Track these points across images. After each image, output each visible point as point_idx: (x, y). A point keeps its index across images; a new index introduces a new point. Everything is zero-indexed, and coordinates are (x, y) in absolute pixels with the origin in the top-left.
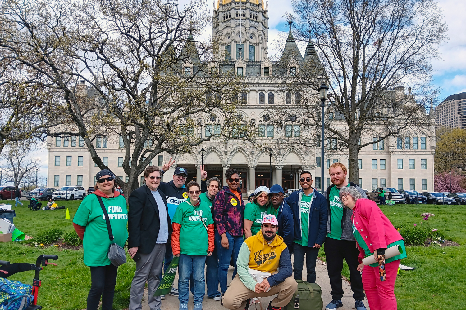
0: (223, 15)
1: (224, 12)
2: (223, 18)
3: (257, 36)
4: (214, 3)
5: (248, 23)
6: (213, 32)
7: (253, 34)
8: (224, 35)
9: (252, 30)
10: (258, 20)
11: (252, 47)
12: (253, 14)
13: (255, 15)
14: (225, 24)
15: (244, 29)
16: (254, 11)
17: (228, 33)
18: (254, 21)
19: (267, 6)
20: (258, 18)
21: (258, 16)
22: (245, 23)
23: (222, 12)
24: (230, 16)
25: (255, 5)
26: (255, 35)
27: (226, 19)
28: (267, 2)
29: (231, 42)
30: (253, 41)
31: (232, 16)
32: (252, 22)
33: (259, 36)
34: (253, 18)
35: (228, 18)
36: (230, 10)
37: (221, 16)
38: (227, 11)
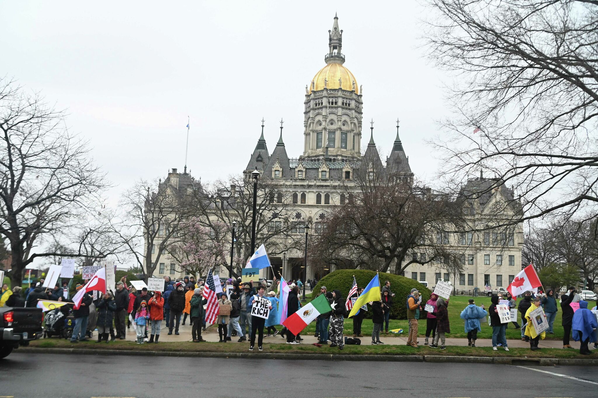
0: (315, 102)
1: (316, 99)
2: (315, 105)
3: (349, 123)
4: (307, 88)
5: (340, 111)
6: (305, 117)
7: (345, 121)
8: (315, 122)
9: (344, 118)
10: (350, 107)
11: (344, 134)
12: (345, 102)
13: (348, 102)
14: (317, 111)
15: (336, 117)
16: (347, 99)
17: (319, 121)
18: (347, 109)
19: (361, 90)
20: (350, 105)
21: (351, 103)
22: (336, 111)
23: (314, 99)
24: (322, 103)
25: (348, 91)
26: (347, 122)
27: (318, 107)
28: (361, 87)
29: (322, 130)
30: (345, 128)
31: (324, 104)
32: (344, 110)
33: (351, 123)
34: (346, 106)
35: (320, 106)
36: (322, 98)
37: (312, 103)
38: (319, 98)
